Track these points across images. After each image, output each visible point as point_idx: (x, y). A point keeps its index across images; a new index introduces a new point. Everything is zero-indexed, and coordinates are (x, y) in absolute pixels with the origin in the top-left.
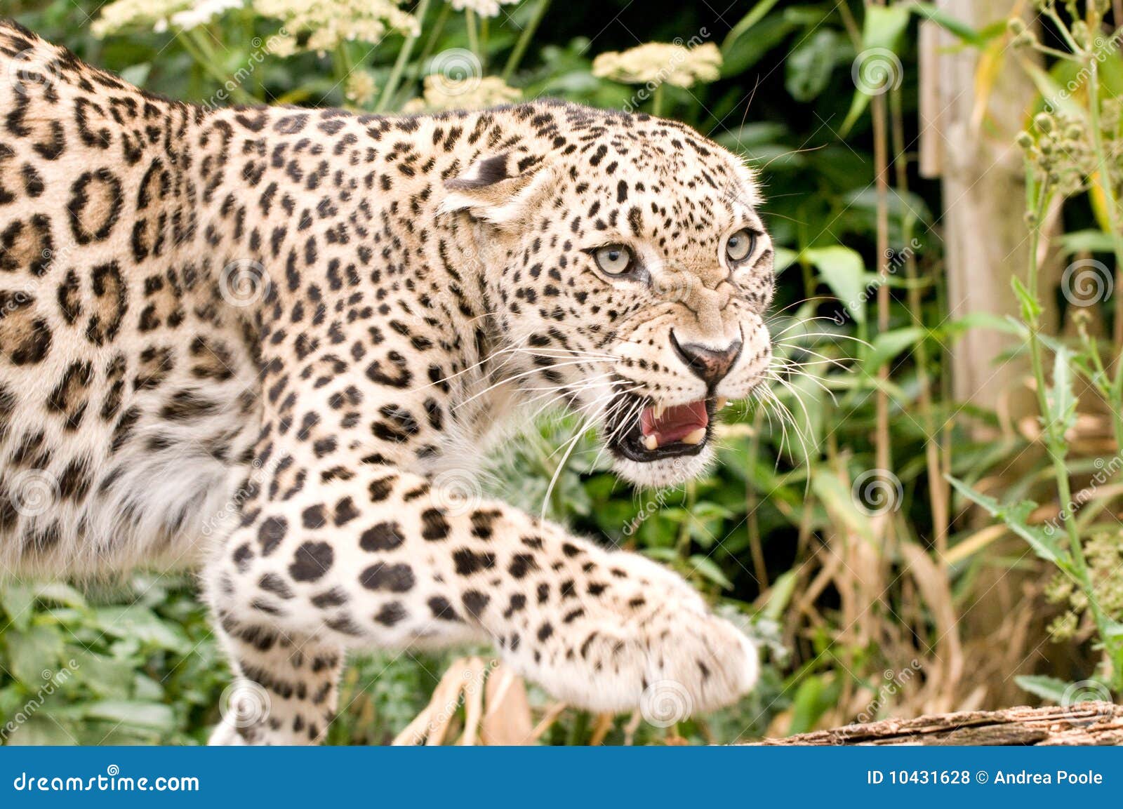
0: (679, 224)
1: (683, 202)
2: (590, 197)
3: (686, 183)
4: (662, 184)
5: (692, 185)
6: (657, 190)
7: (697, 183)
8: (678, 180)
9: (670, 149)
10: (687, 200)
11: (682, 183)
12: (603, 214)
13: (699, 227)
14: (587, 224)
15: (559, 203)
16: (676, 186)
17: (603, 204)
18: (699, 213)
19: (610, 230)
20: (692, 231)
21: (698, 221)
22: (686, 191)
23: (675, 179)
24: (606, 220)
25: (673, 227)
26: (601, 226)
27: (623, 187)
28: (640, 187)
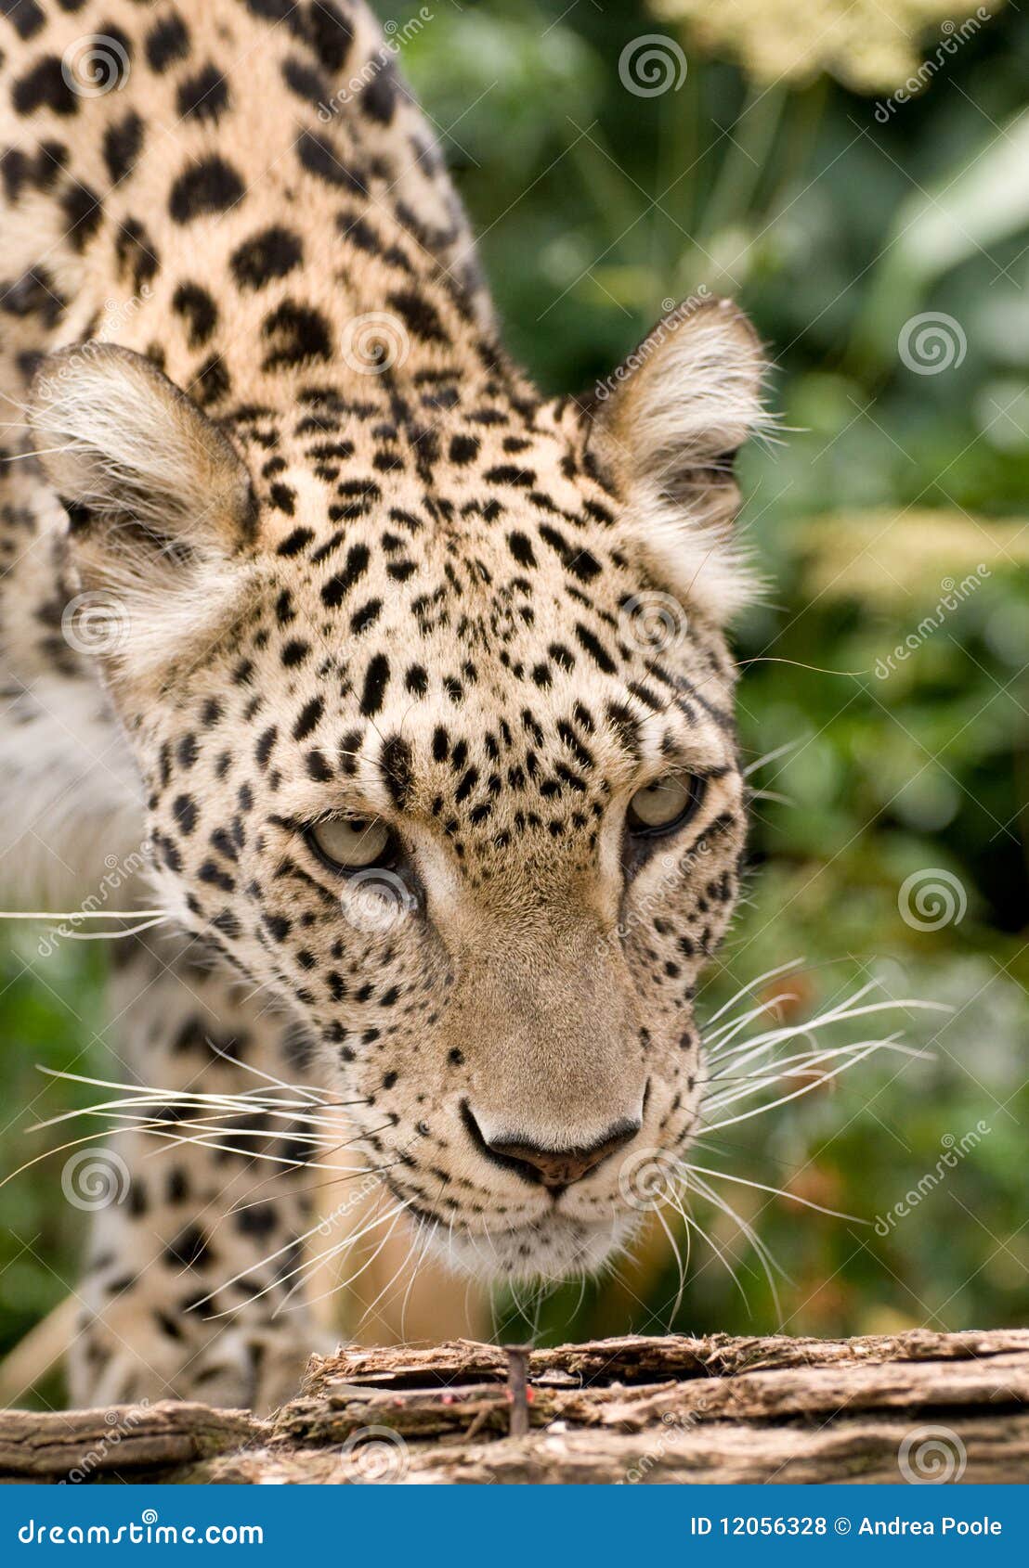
0: (495, 784)
1: (516, 723)
2: (308, 683)
3: (528, 670)
4: (470, 670)
5: (542, 676)
6: (455, 690)
7: (557, 671)
8: (513, 662)
9: (505, 567)
10: (527, 716)
11: (518, 671)
12: (327, 739)
13: (549, 789)
14: (288, 754)
15: (244, 673)
16: (505, 677)
17: (330, 707)
18: (554, 751)
19: (341, 782)
20: (531, 797)
21: (548, 769)
22: (526, 694)
23: (505, 658)
24: (332, 755)
25: (480, 792)
26: (317, 767)
27: (379, 670)
28: (417, 680)
